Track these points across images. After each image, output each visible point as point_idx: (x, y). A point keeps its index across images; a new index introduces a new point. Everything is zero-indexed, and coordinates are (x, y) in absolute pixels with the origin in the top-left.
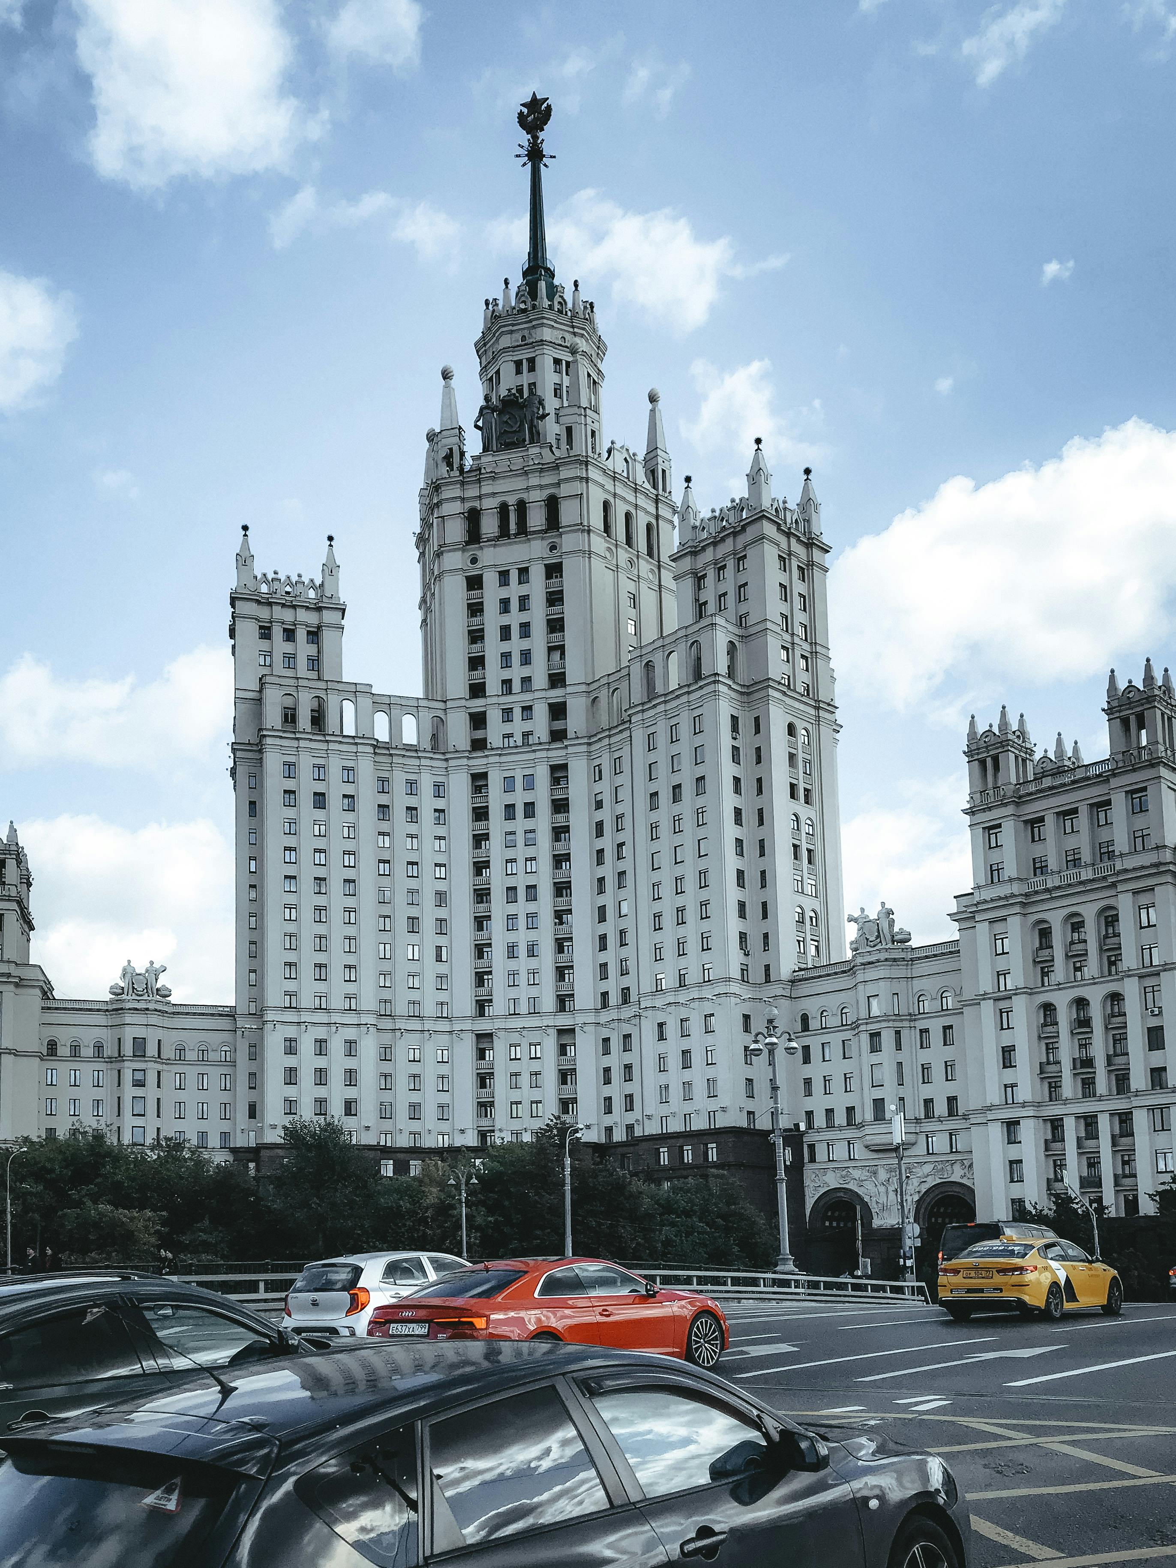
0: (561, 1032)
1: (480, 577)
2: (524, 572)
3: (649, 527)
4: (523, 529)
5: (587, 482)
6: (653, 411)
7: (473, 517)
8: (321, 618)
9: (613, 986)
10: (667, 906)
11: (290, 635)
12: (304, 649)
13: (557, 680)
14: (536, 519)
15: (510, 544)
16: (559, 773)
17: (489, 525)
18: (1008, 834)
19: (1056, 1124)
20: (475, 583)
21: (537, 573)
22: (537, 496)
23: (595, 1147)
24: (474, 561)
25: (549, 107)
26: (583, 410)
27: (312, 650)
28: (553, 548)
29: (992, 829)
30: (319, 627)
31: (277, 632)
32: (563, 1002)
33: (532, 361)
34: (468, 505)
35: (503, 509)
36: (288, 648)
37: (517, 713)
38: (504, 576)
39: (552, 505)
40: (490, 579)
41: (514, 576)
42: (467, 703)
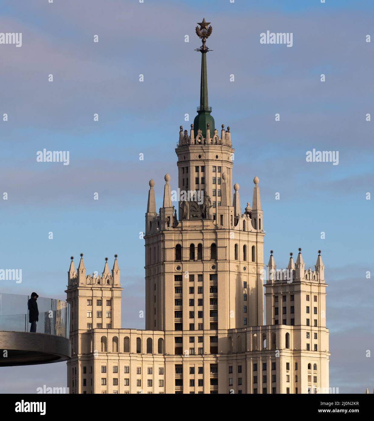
1: (181, 276)
3: (253, 247)
4: (201, 257)
5: (229, 240)
6: (255, 189)
7: (179, 249)
8: (112, 294)
11: (100, 303)
12: (106, 308)
13: (214, 326)
14: (207, 254)
15: (194, 263)
17: (186, 254)
20: (179, 278)
21: (207, 277)
24: (179, 268)
25: (210, 28)
26: (228, 207)
27: (109, 308)
28: (214, 267)
30: (112, 298)
31: (95, 302)
33: (203, 168)
34: (177, 243)
35: (192, 246)
36: (99, 309)
37: (197, 339)
38: (192, 278)
39: (214, 248)
40: (186, 278)
41: (196, 277)
42: (174, 333)
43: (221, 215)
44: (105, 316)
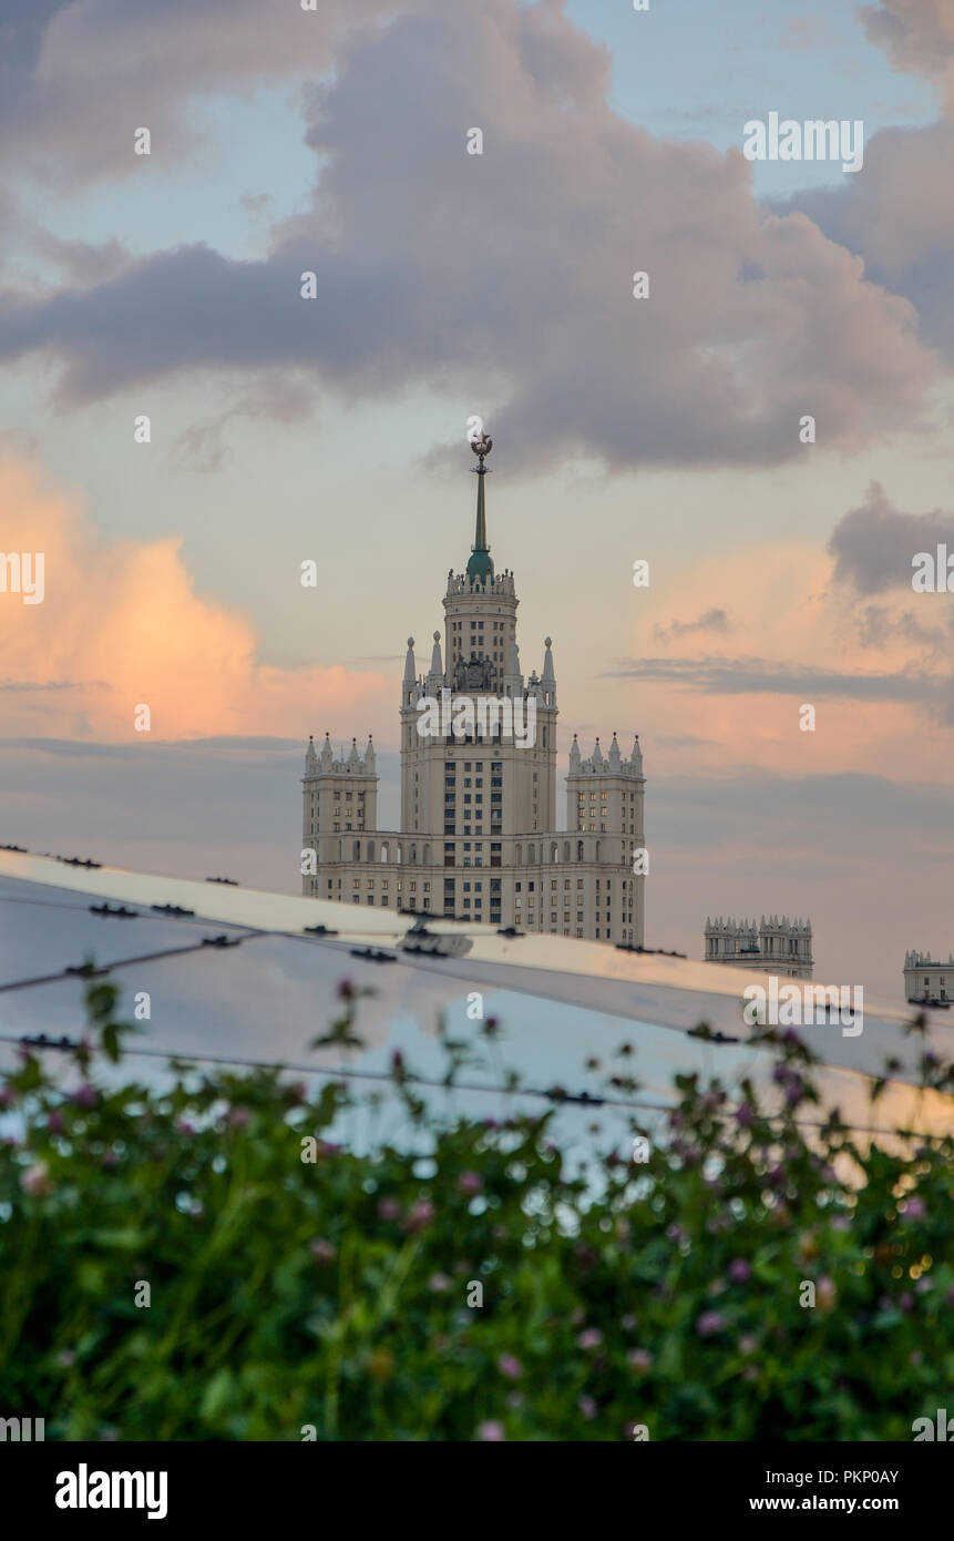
1: (454, 764)
2: (479, 765)
4: (480, 740)
6: (548, 653)
8: (365, 786)
11: (349, 797)
12: (356, 804)
13: (496, 829)
15: (472, 748)
16: (495, 885)
20: (450, 766)
21: (487, 766)
24: (451, 755)
27: (361, 805)
28: (496, 753)
30: (364, 792)
31: (342, 794)
37: (472, 846)
38: (468, 765)
40: (460, 766)
41: (474, 766)
42: (442, 837)
43: (508, 687)
44: (355, 813)
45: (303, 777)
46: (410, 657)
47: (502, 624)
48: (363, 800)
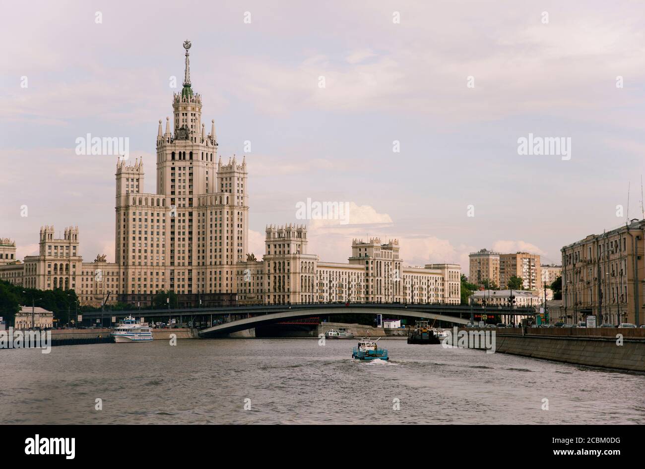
0: (189, 270)
1: (174, 168)
2: (184, 168)
3: (211, 154)
4: (184, 158)
5: (199, 150)
6: (213, 125)
7: (173, 154)
8: (139, 176)
9: (201, 261)
10: (213, 248)
11: (133, 181)
12: (136, 183)
13: (191, 192)
14: (188, 157)
15: (181, 161)
16: (191, 214)
17: (177, 157)
18: (272, 246)
19: (275, 296)
20: (173, 169)
21: (187, 169)
22: (188, 152)
23: (195, 295)
24: (173, 164)
25: (191, 44)
26: (198, 134)
27: (137, 183)
28: (191, 164)
29: (269, 246)
30: (139, 179)
31: (130, 180)
32: (190, 263)
33: (186, 114)
34: (172, 151)
35: (180, 153)
36: (132, 183)
37: (182, 199)
38: (180, 169)
39: (191, 154)
40: (177, 169)
41: (182, 168)
42: (170, 196)
43: (195, 138)
44: (135, 187)
45: (116, 173)
46: (160, 127)
47: (194, 114)
48: (138, 181)
